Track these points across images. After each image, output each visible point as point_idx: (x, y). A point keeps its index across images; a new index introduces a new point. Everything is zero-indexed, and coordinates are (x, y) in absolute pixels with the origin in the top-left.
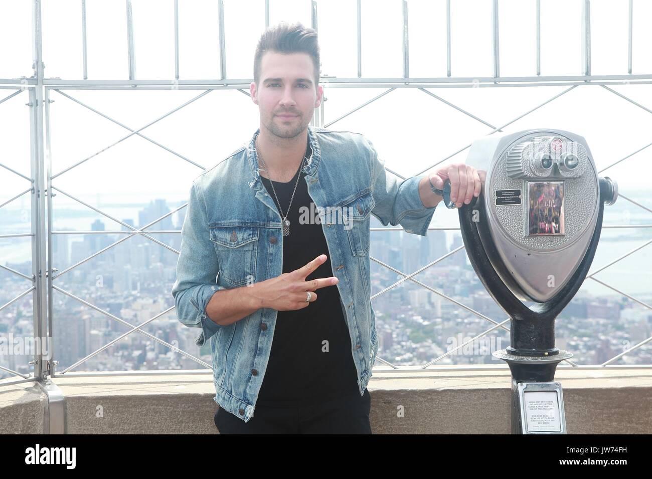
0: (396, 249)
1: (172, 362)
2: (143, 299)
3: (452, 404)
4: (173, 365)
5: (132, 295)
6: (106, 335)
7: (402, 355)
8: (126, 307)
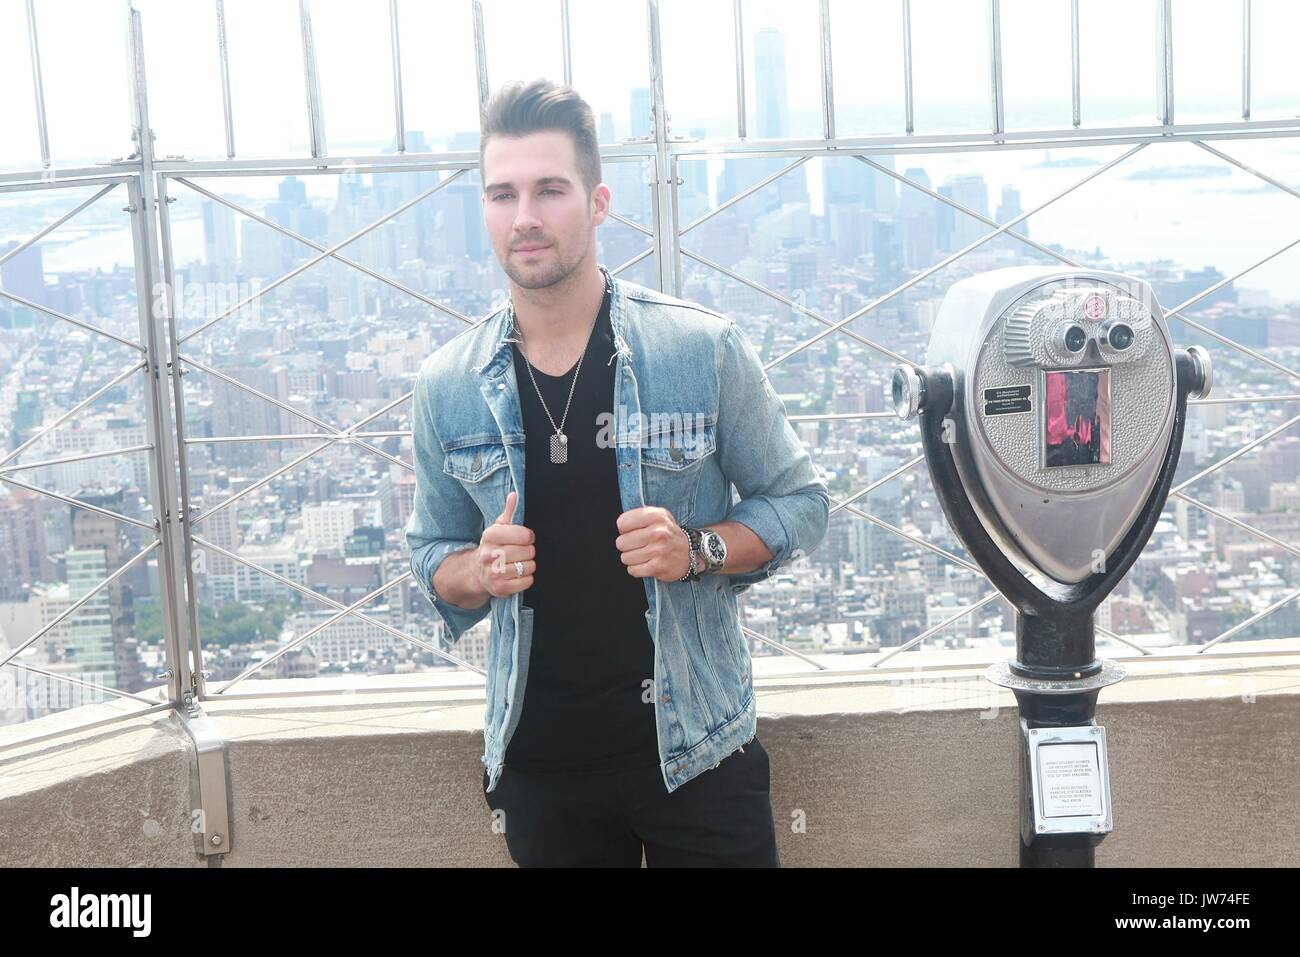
5: (368, 325)
6: (321, 404)
7: (903, 429)
8: (355, 351)
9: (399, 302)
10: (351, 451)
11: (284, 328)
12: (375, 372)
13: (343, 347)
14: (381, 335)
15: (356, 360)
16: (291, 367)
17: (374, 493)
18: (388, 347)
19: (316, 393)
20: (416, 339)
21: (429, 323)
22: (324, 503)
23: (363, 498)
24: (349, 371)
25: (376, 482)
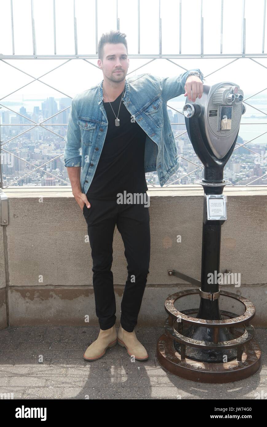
2: (44, 144)
3: (179, 202)
5: (40, 142)
8: (37, 148)
9: (47, 137)
11: (20, 142)
12: (41, 153)
15: (37, 150)
16: (21, 152)
17: (40, 182)
18: (44, 148)
19: (27, 158)
20: (51, 146)
21: (54, 142)
22: (28, 184)
23: (37, 183)
24: (35, 153)
25: (40, 179)
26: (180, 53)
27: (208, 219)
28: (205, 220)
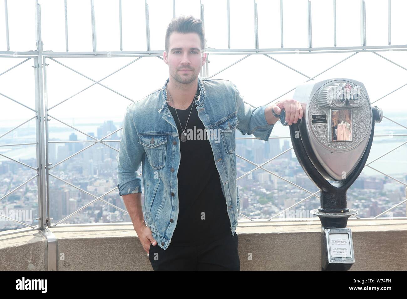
0: (250, 149)
1: (118, 217)
2: (100, 179)
3: (286, 242)
4: (119, 218)
5: (94, 178)
6: (79, 201)
7: (254, 212)
8: (91, 185)
9: (104, 171)
10: (88, 215)
11: (69, 178)
12: (96, 192)
13: (86, 184)
14: (98, 181)
15: (90, 188)
16: (70, 190)
18: (100, 185)
19: (78, 198)
24: (88, 191)
26: (282, 47)
27: (329, 262)
28: (325, 263)
